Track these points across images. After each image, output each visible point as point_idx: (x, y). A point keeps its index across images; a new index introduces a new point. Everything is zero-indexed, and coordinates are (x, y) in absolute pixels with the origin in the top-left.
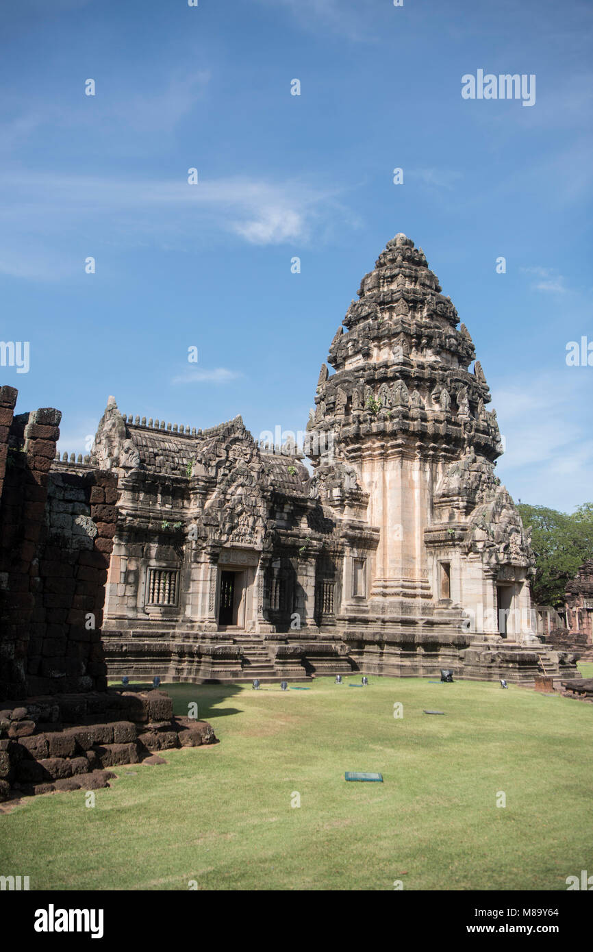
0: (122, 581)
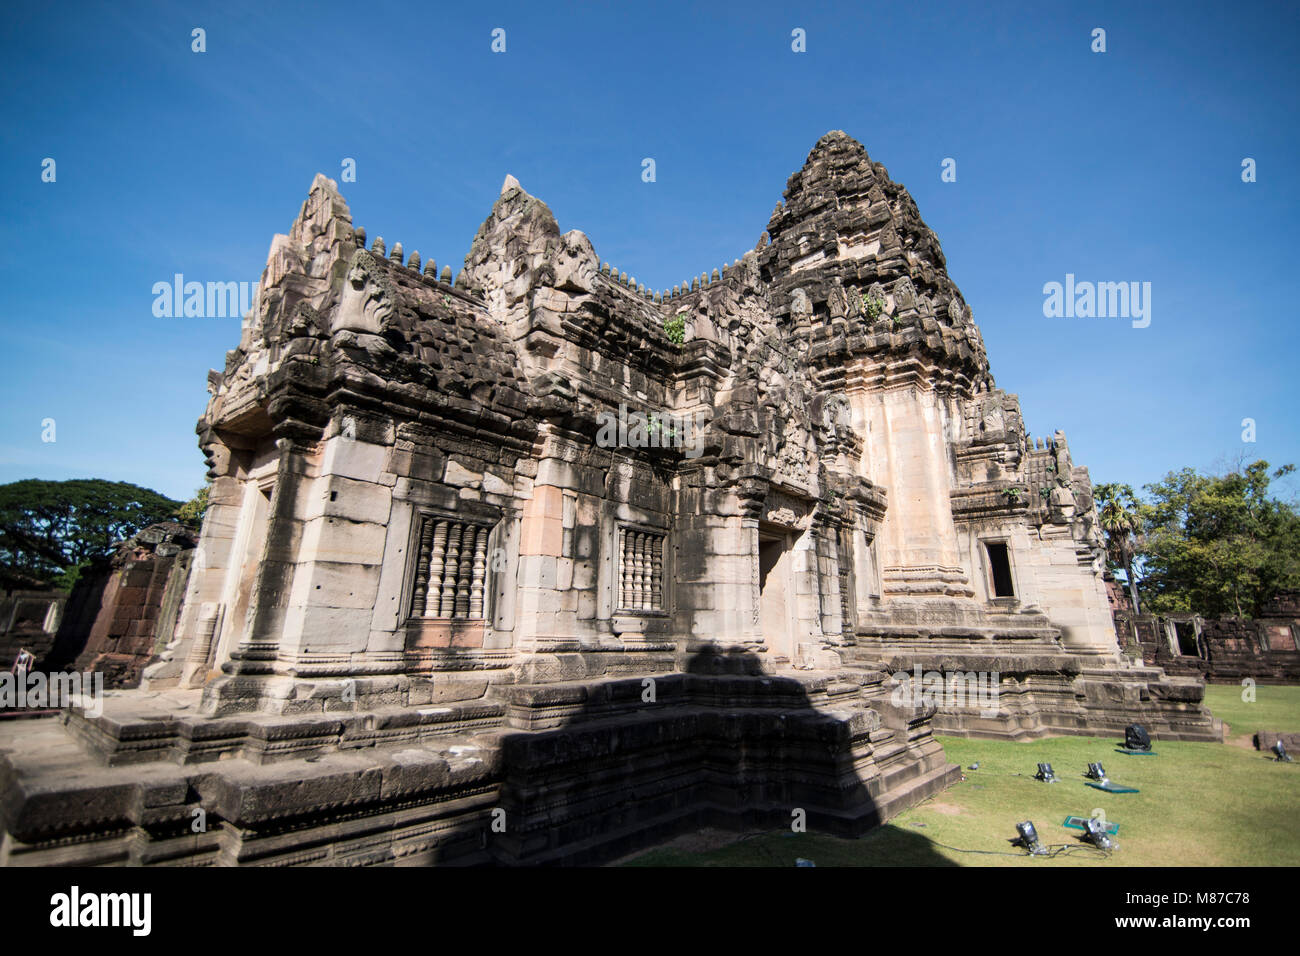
0: (567, 552)
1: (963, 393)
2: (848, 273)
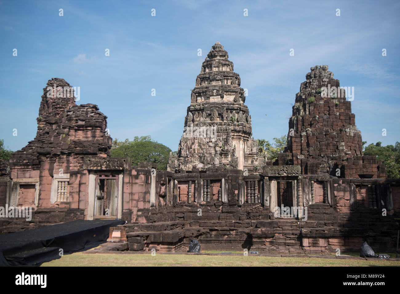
1: (248, 140)
2: (227, 107)
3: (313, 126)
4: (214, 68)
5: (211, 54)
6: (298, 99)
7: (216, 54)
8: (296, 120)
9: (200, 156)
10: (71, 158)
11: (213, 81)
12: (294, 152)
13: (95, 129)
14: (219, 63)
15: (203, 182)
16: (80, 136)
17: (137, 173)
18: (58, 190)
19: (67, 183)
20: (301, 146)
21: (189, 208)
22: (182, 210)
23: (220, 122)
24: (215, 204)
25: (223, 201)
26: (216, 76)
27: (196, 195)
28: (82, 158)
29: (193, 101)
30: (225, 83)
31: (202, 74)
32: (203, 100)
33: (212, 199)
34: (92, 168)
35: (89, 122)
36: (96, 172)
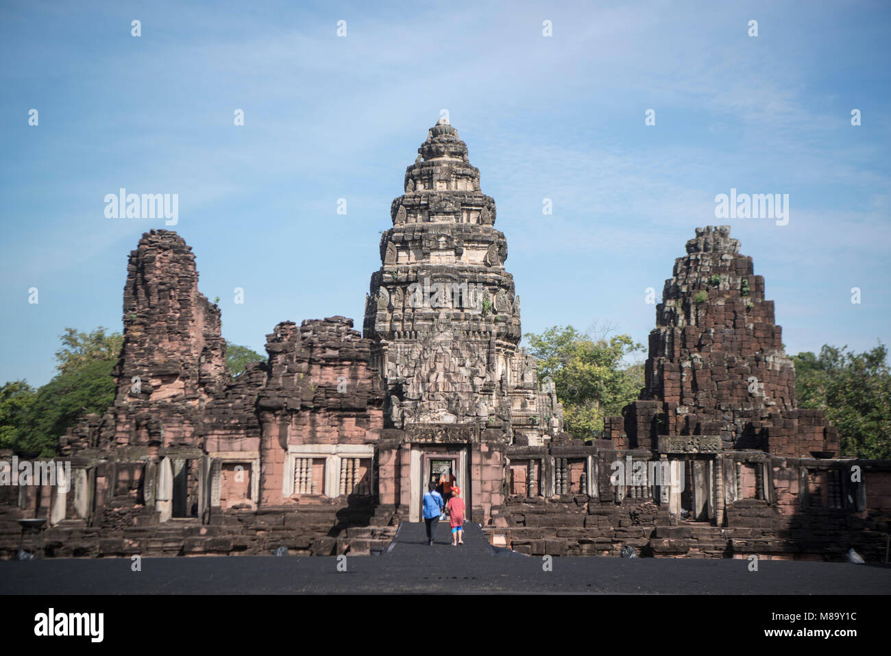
1: (512, 354)
2: (472, 277)
3: (704, 349)
4: (438, 184)
5: (430, 148)
6: (671, 291)
7: (442, 150)
8: (669, 335)
9: (448, 399)
10: (318, 417)
11: (437, 214)
12: (667, 399)
13: (357, 364)
14: (450, 171)
15: (554, 461)
16: (328, 375)
17: (489, 449)
18: (295, 473)
19: (311, 461)
20: (681, 387)
21: (532, 506)
22: (519, 510)
23: (457, 313)
24: (575, 500)
25: (590, 494)
26: (444, 203)
27: (543, 483)
28: (338, 416)
29: (390, 261)
30: (465, 221)
31: (410, 197)
32: (412, 260)
33: (569, 490)
34: (418, 440)
35: (347, 351)
36: (421, 446)
